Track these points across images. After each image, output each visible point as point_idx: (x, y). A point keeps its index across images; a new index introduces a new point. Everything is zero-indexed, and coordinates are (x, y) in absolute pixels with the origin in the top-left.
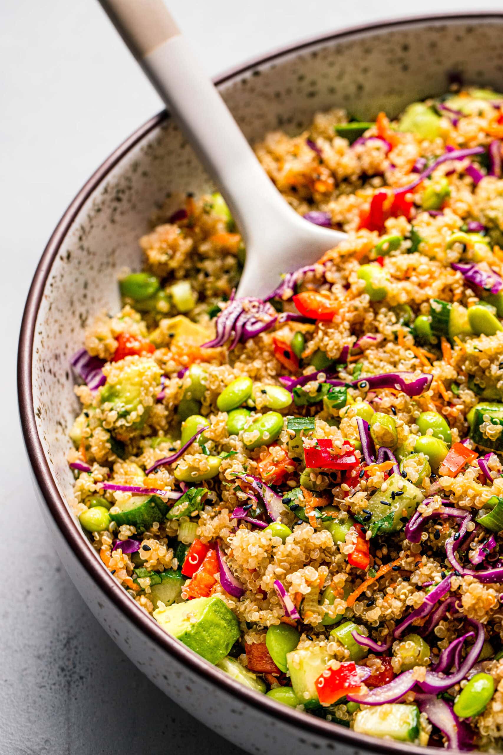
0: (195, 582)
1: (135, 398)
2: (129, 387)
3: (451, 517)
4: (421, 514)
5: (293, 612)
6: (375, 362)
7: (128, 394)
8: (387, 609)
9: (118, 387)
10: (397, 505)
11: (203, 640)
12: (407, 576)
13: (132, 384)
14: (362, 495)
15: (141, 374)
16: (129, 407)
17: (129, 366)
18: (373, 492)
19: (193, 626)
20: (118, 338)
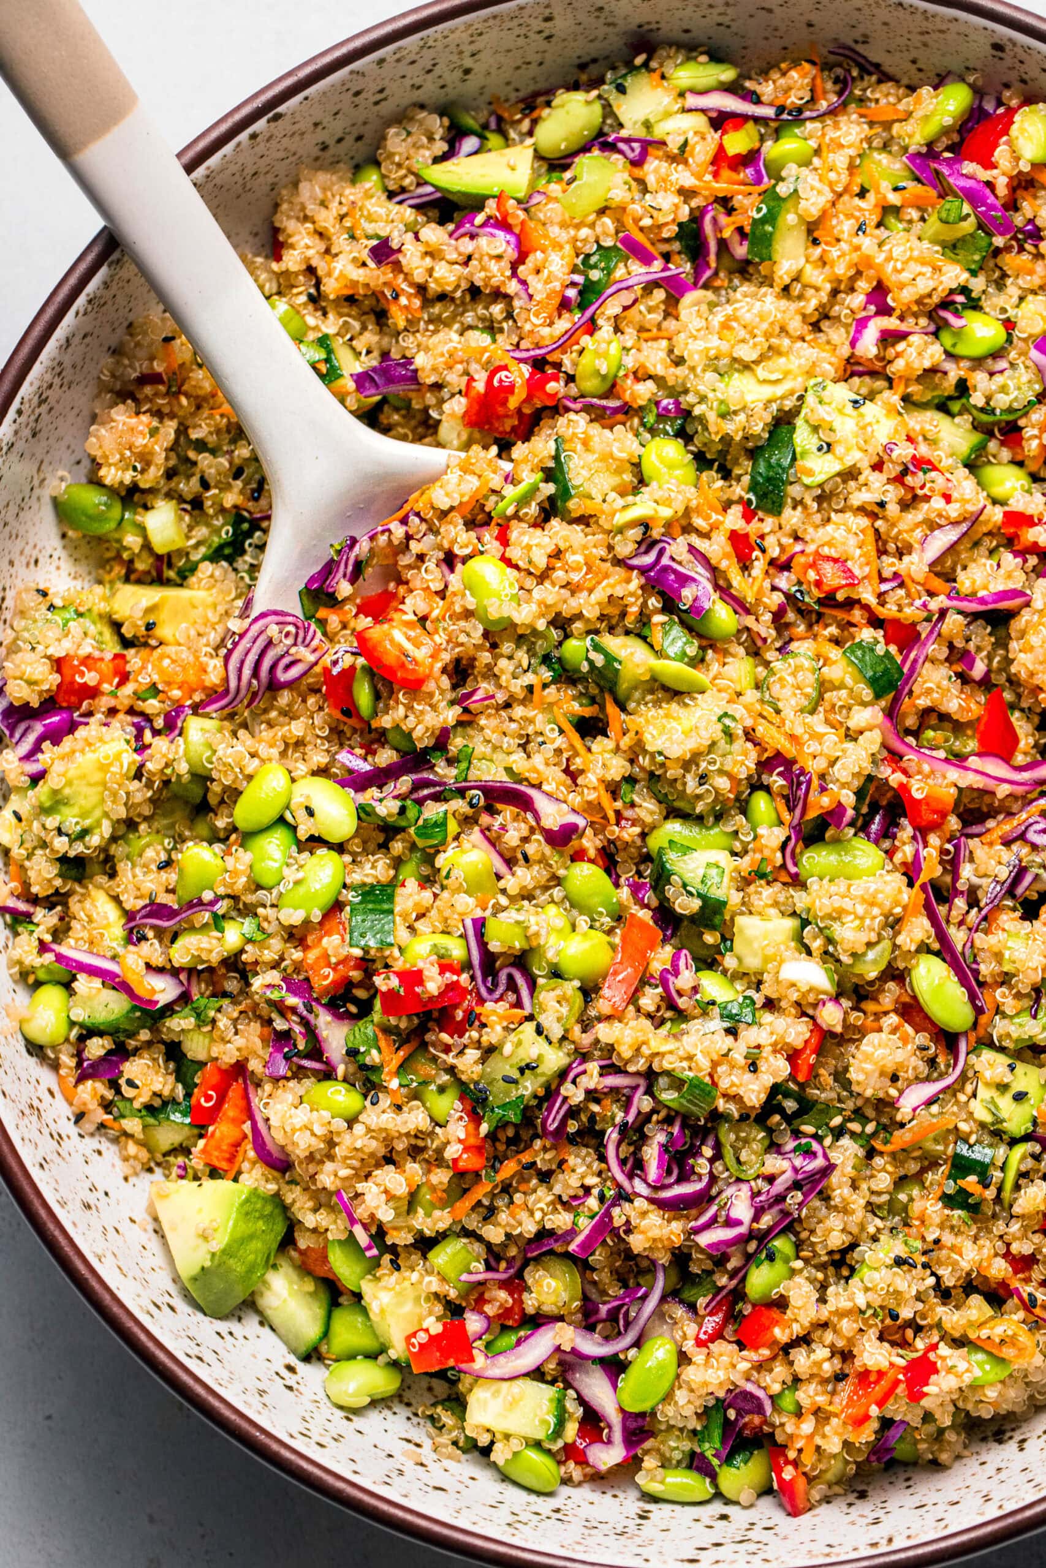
0: (213, 1142)
1: (94, 807)
2: (85, 790)
3: (614, 1090)
4: (565, 1099)
5: (369, 1248)
6: (494, 737)
7: (83, 802)
8: (514, 1228)
9: (67, 791)
10: (528, 1084)
11: (230, 1270)
12: (545, 1177)
13: (90, 785)
14: (473, 1054)
15: (103, 768)
16: (87, 823)
17: (82, 751)
18: (489, 1052)
19: (213, 1255)
20: (58, 664)
